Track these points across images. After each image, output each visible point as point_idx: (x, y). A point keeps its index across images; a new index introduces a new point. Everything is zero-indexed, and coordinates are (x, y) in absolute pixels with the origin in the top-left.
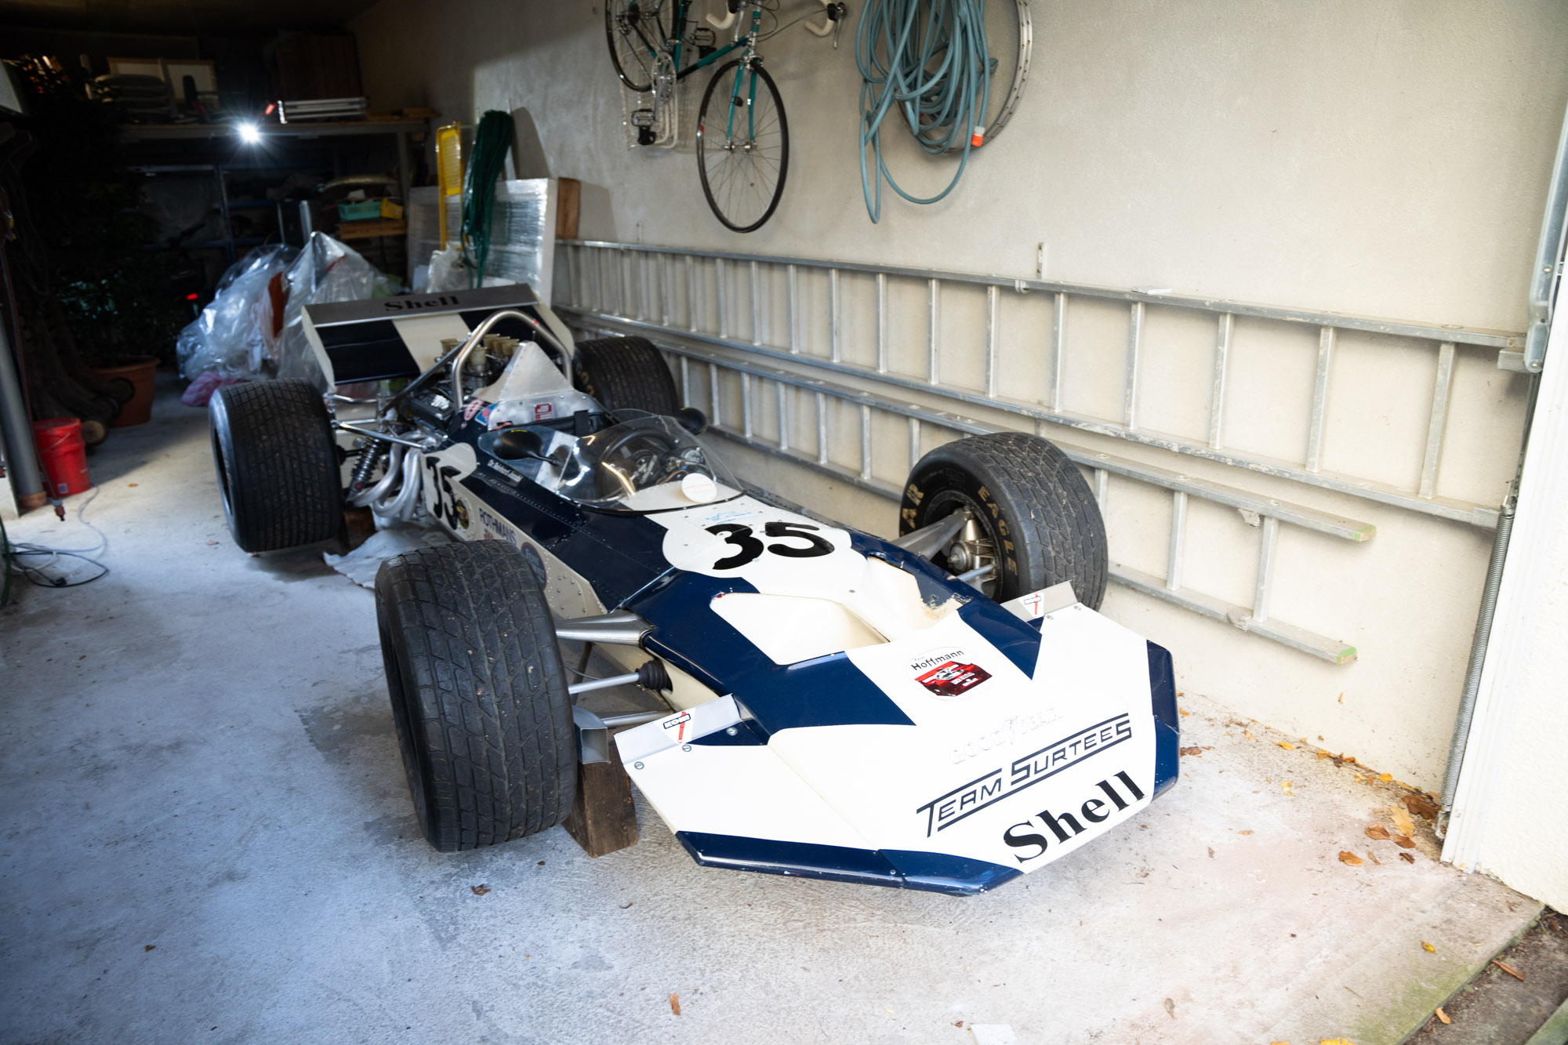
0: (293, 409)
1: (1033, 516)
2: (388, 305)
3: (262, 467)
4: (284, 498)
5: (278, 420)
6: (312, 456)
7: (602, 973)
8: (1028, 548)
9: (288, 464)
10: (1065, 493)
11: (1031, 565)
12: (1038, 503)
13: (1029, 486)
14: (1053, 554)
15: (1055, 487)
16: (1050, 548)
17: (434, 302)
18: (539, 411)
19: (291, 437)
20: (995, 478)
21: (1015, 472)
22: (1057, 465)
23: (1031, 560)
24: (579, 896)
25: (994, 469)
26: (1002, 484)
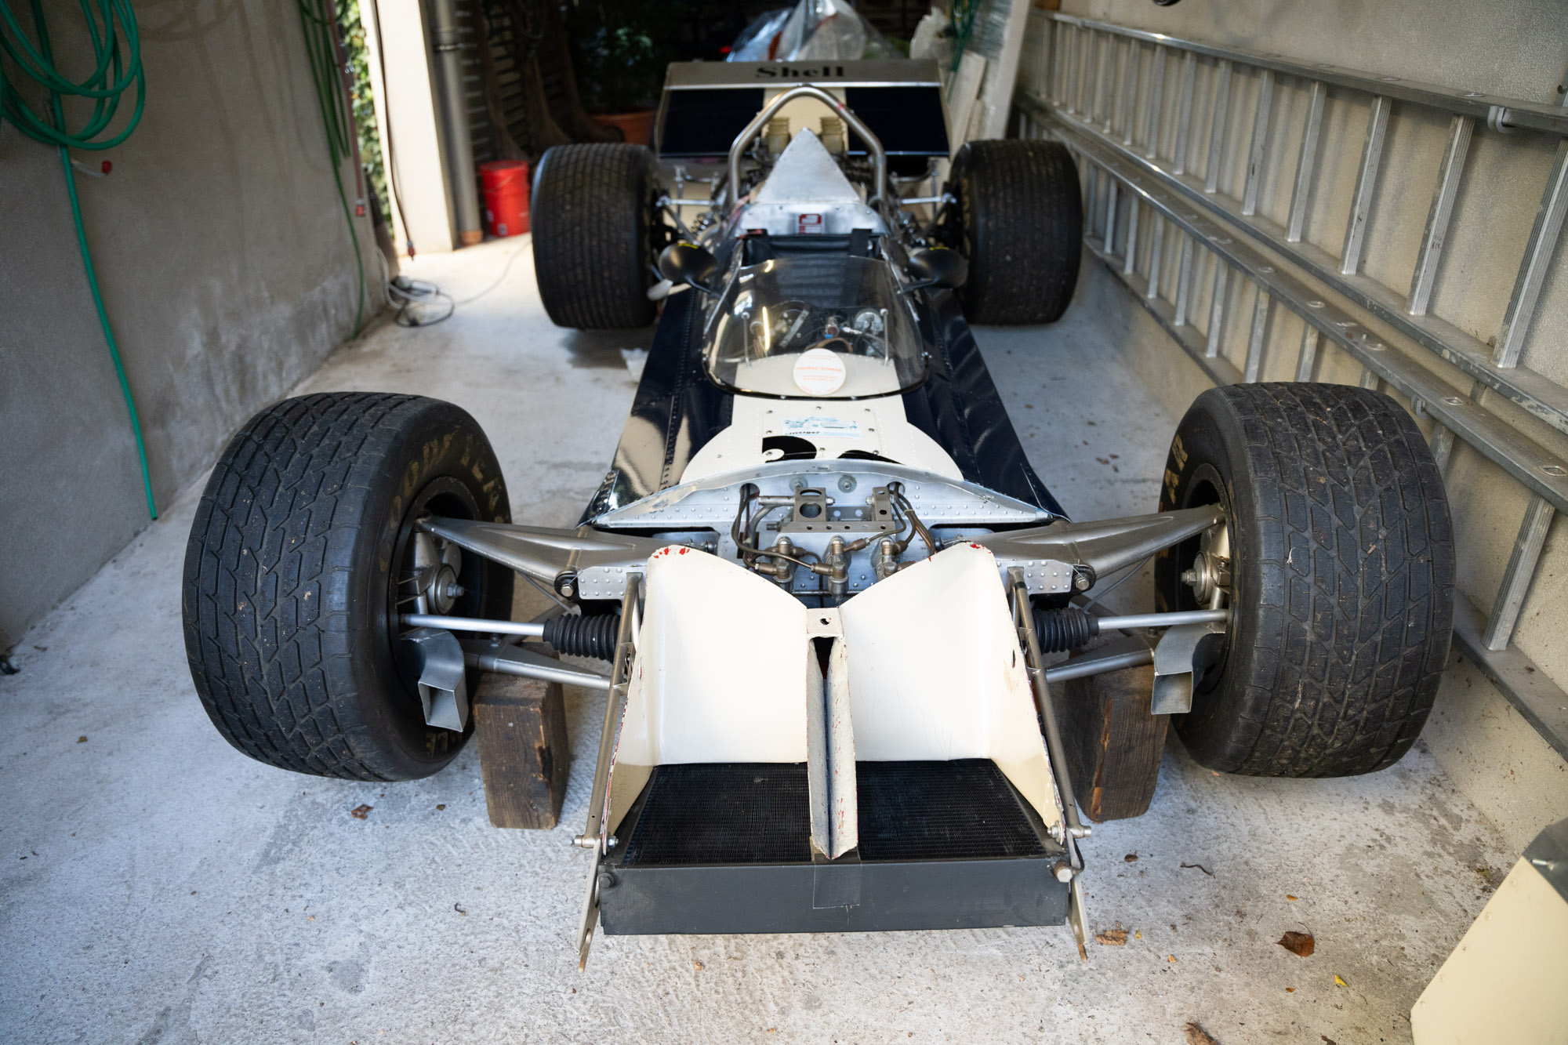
0: (606, 180)
1: (1290, 560)
2: (761, 70)
3: (560, 239)
4: (580, 277)
5: (587, 189)
6: (613, 235)
7: (343, 994)
8: (1261, 613)
9: (587, 241)
10: (1383, 532)
11: (1258, 643)
12: (1315, 538)
13: (1310, 501)
14: (1310, 637)
15: (1365, 515)
16: (1307, 626)
17: (815, 72)
18: (804, 220)
19: (595, 210)
20: (1251, 471)
21: (1296, 470)
22: (1397, 474)
23: (1259, 635)
24: (429, 872)
25: (1259, 455)
26: (1257, 485)
